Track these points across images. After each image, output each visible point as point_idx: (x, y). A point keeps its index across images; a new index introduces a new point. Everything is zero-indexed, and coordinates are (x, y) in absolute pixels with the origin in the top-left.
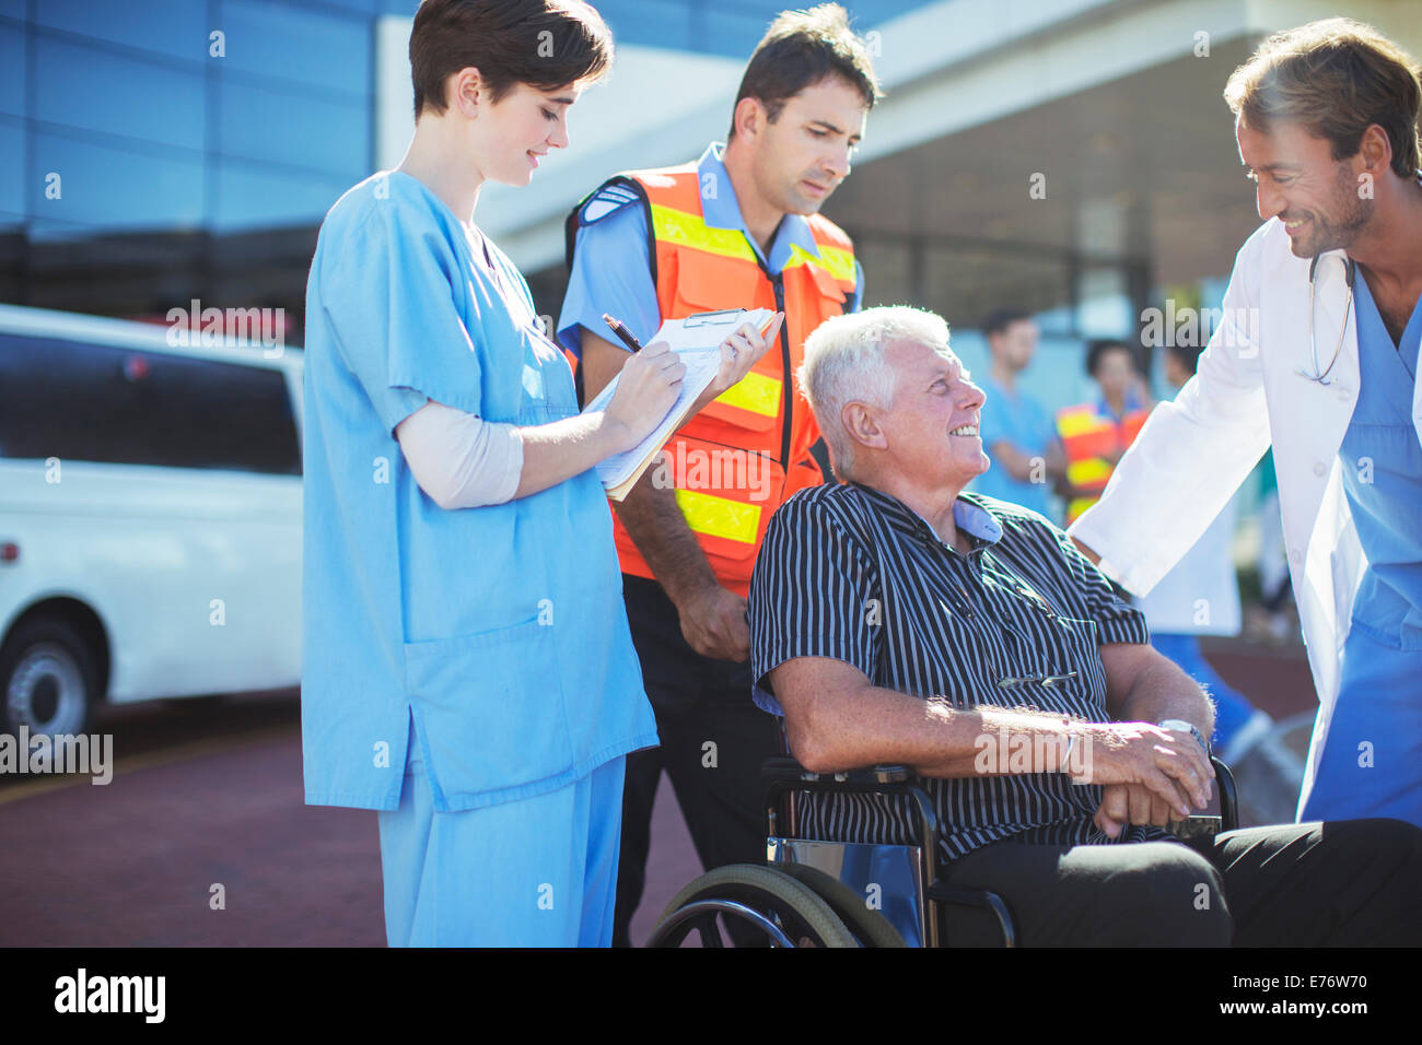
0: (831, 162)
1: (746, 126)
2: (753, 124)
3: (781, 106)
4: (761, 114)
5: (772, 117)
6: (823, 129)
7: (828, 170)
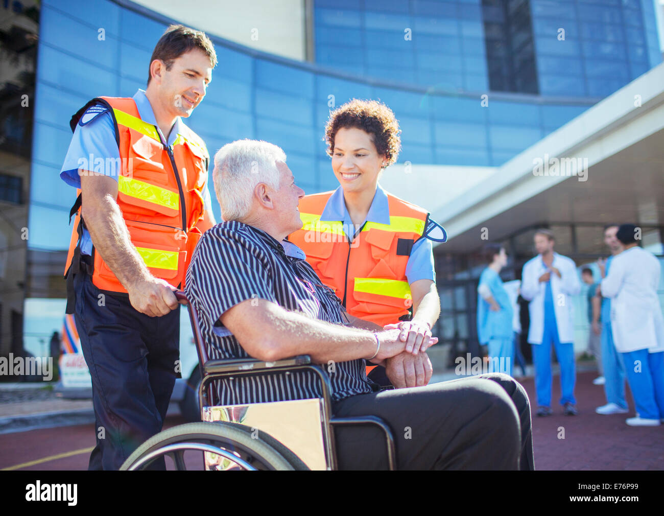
0: (197, 89)
1: (156, 73)
2: (159, 73)
3: (173, 63)
4: (163, 68)
5: (168, 68)
6: (192, 73)
7: (196, 93)
